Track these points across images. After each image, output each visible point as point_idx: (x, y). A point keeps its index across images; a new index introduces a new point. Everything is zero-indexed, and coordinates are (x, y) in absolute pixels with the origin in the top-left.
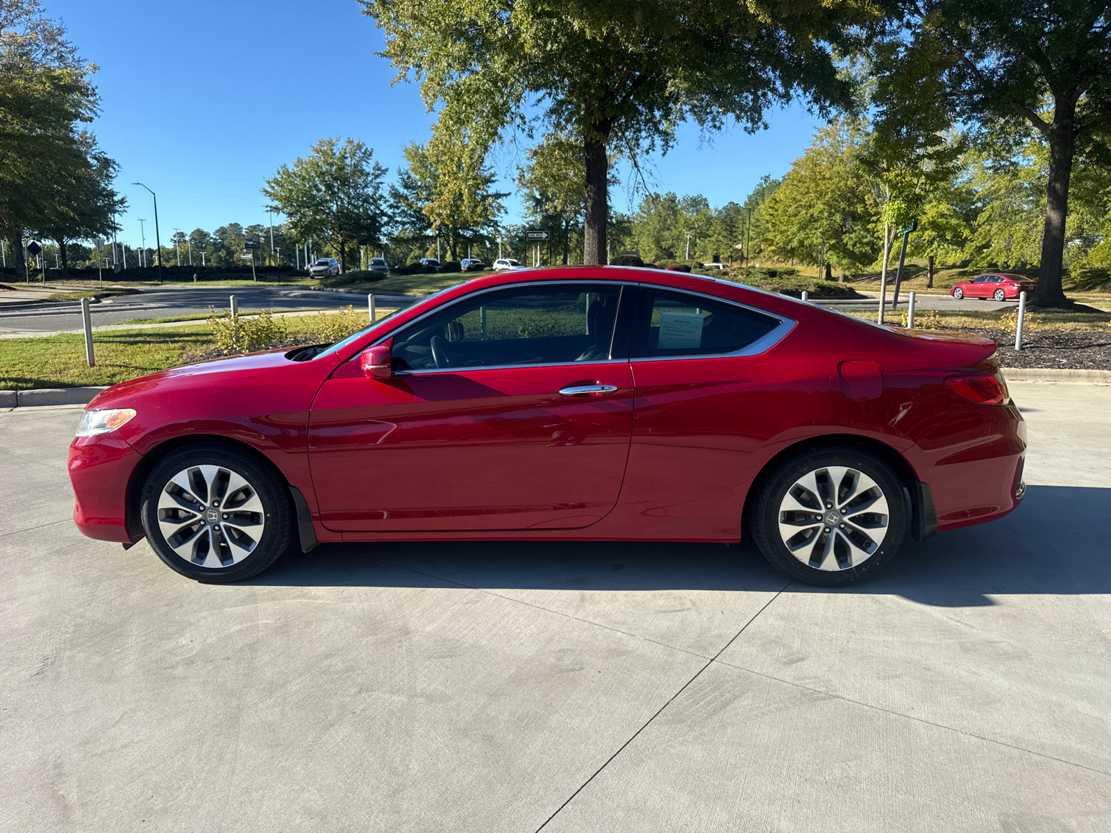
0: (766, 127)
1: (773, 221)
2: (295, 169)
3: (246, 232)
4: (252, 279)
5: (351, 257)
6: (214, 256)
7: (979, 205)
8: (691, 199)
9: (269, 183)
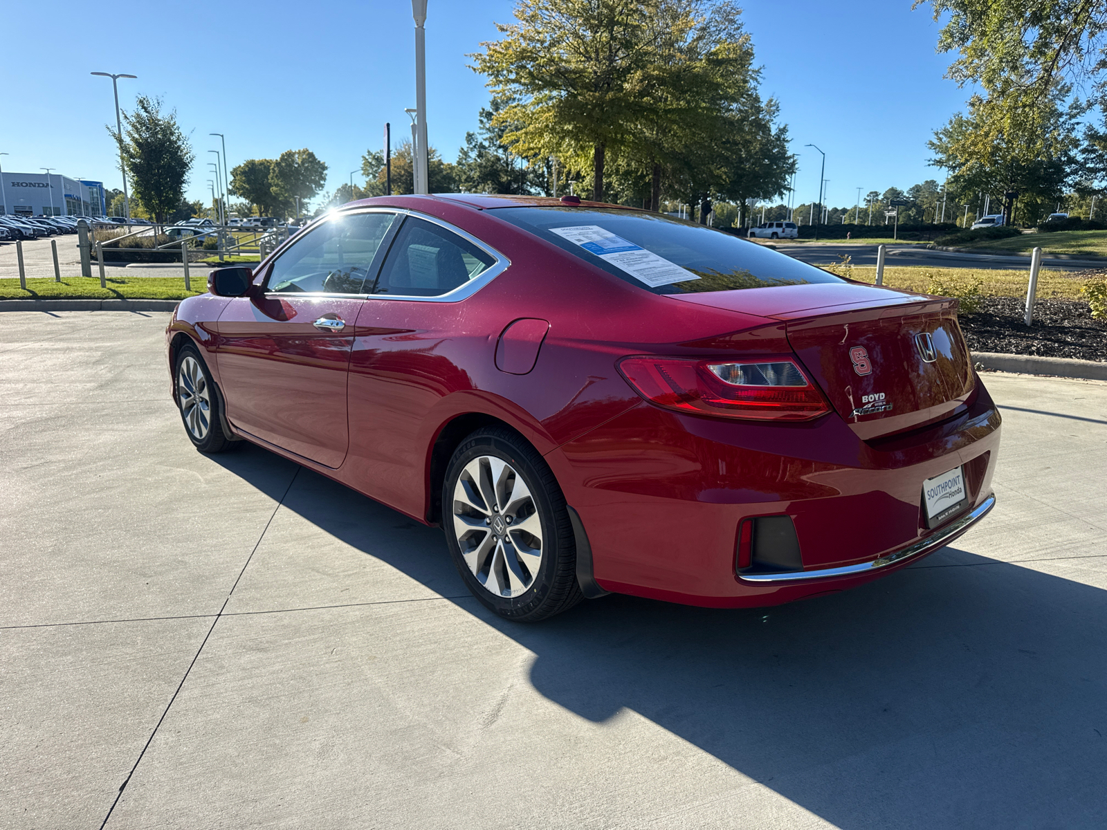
2: (970, 116)
3: (941, 190)
4: (892, 237)
5: (1032, 213)
6: (903, 215)
9: (937, 134)
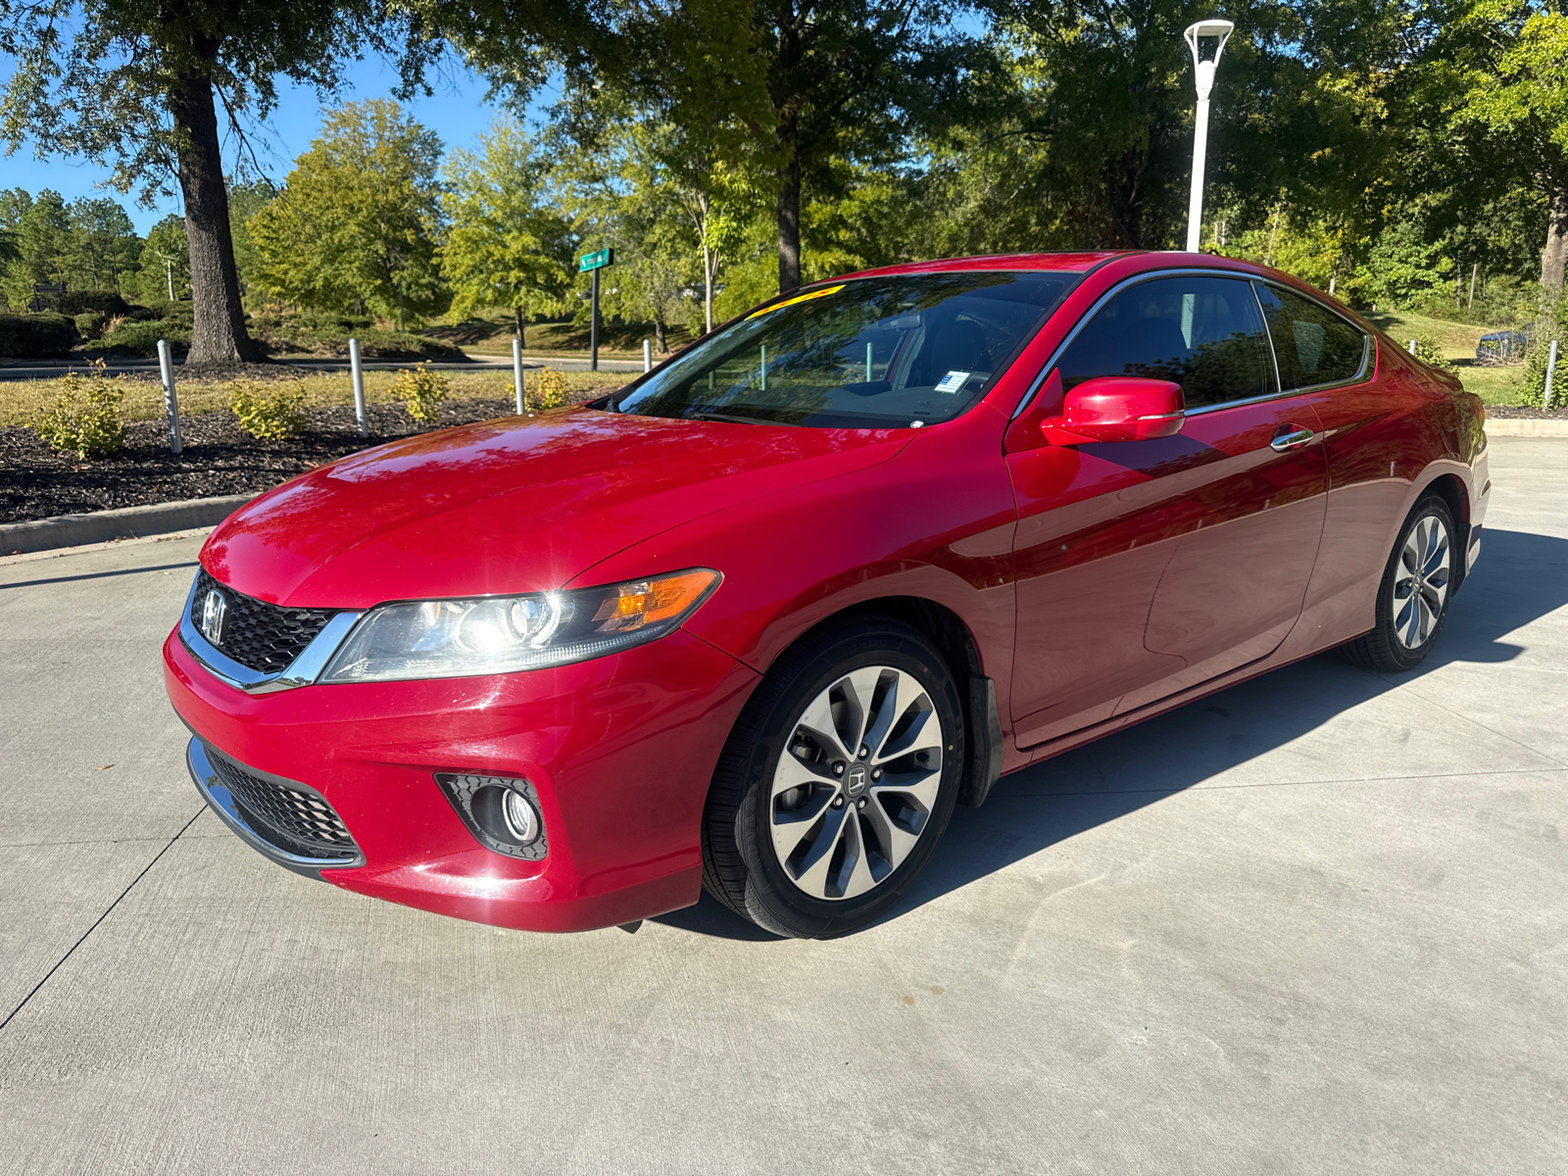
0: (429, 92)
1: (272, 247)
7: (575, 238)
8: (93, 204)
